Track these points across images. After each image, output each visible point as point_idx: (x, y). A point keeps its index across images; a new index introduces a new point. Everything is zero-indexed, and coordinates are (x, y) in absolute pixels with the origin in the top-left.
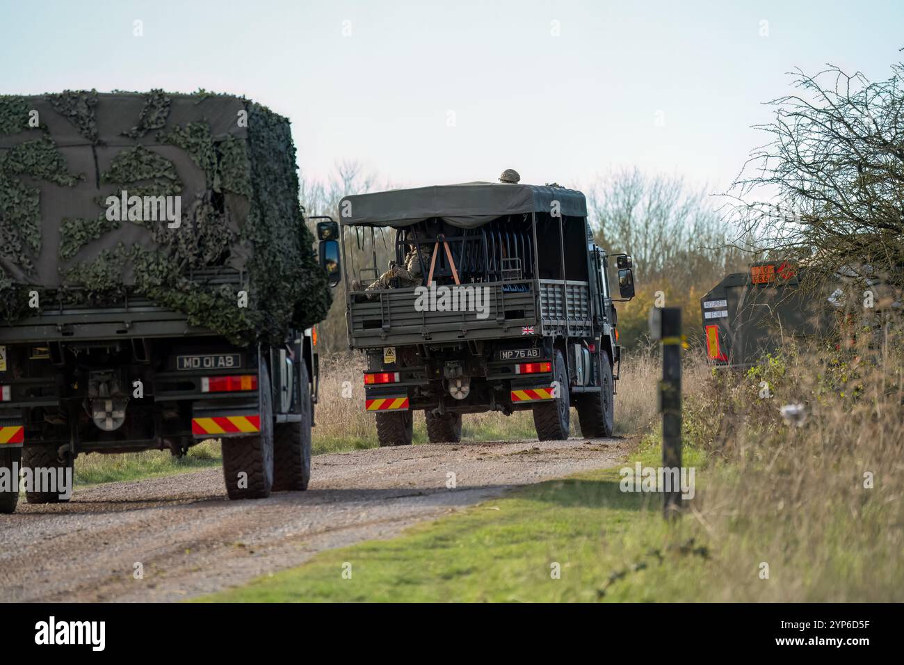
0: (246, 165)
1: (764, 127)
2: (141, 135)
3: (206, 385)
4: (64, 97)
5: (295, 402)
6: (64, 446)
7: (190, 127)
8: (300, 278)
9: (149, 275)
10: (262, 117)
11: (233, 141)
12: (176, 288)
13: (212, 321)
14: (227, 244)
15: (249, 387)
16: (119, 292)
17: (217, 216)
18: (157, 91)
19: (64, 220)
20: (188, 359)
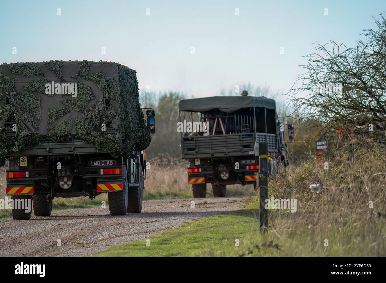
0: (118, 89)
1: (303, 66)
2: (79, 77)
3: (102, 172)
4: (50, 63)
5: (137, 179)
6: (49, 195)
7: (97, 74)
8: (139, 131)
9: (81, 130)
10: (125, 71)
11: (114, 80)
12: (91, 135)
13: (105, 148)
14: (111, 118)
15: (119, 173)
16: (70, 136)
17: (107, 108)
18: (85, 61)
19: (50, 109)
20: (95, 162)
